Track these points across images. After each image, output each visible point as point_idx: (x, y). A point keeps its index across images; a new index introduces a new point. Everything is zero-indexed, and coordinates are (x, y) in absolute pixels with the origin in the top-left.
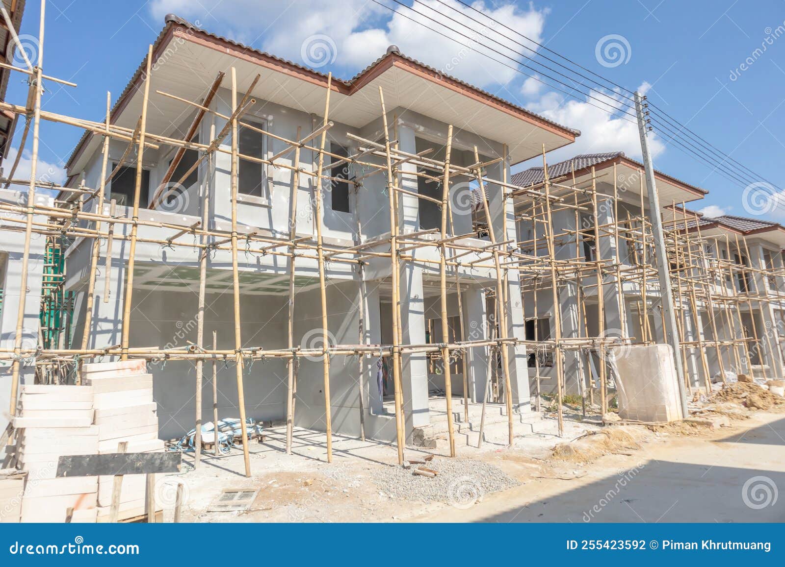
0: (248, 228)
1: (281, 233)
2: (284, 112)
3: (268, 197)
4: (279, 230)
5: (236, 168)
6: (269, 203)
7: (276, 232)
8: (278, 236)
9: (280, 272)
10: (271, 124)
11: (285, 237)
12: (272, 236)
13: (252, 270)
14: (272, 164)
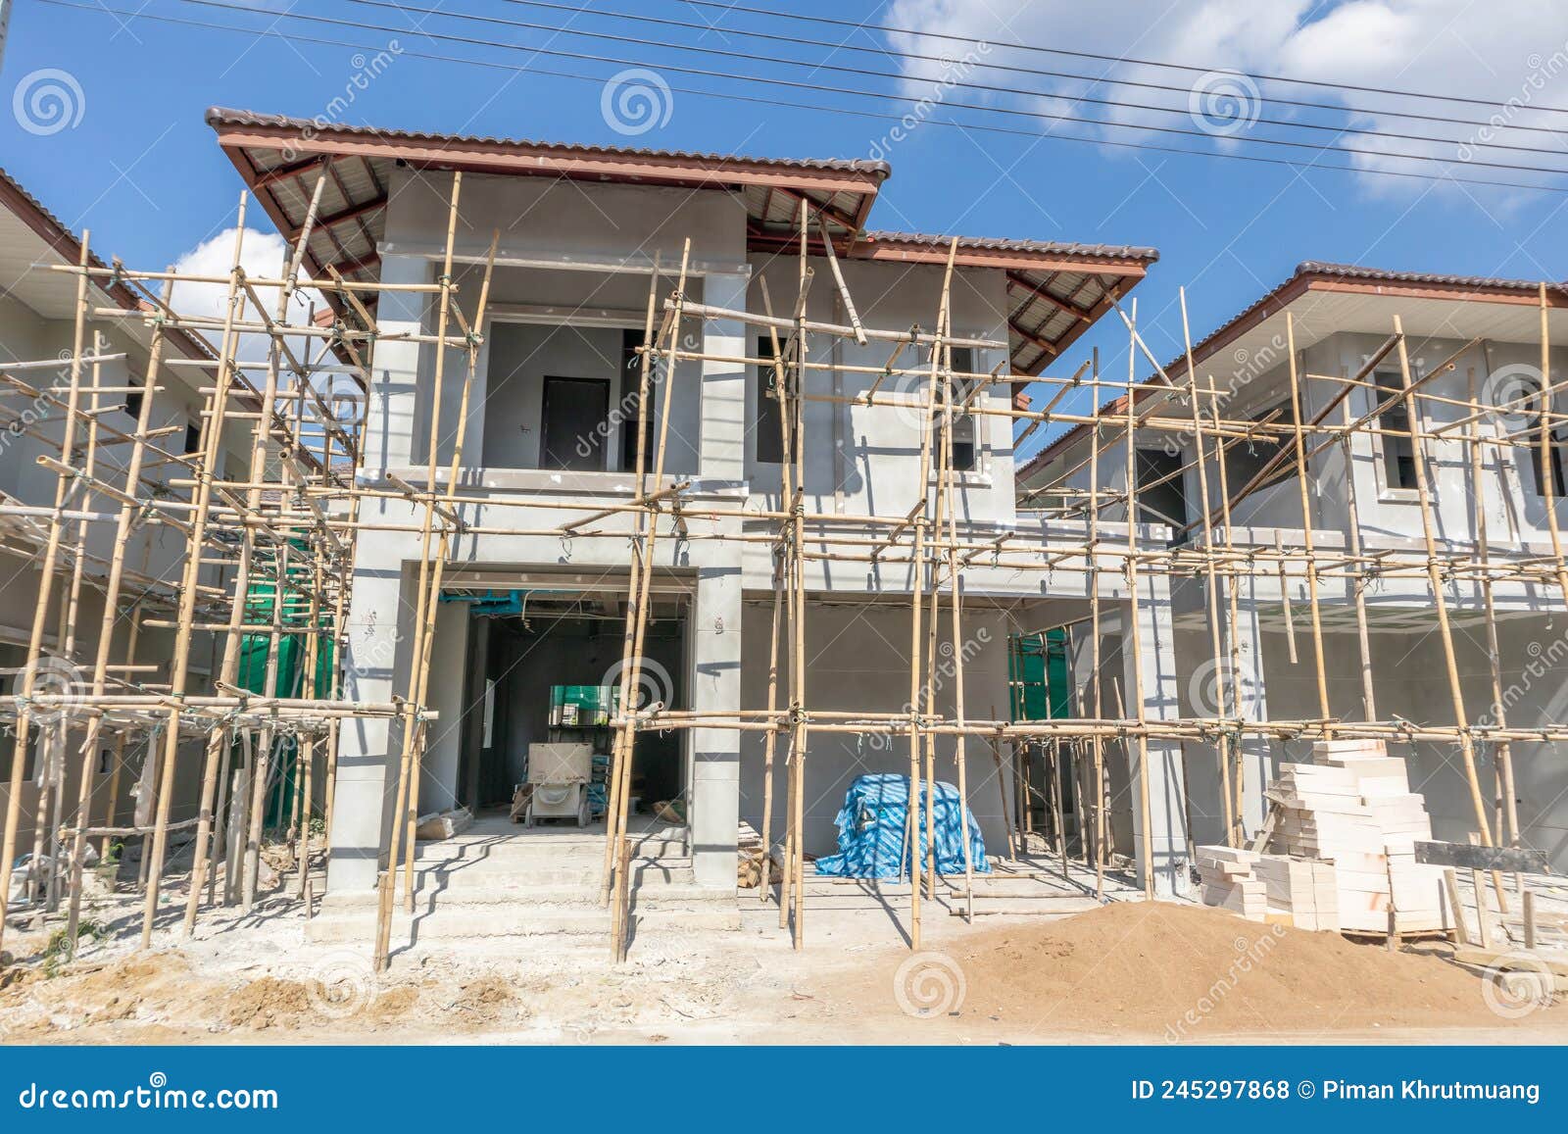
0: (1409, 540)
1: (1462, 544)
2: (1437, 347)
3: (1432, 489)
4: (1456, 540)
5: (1380, 449)
6: (1436, 498)
7: (1453, 542)
8: (1457, 549)
9: (1465, 606)
10: (1422, 373)
11: (1467, 550)
12: (1446, 549)
13: (1423, 604)
14: (1439, 438)
